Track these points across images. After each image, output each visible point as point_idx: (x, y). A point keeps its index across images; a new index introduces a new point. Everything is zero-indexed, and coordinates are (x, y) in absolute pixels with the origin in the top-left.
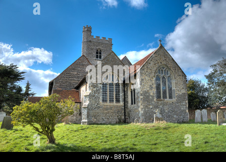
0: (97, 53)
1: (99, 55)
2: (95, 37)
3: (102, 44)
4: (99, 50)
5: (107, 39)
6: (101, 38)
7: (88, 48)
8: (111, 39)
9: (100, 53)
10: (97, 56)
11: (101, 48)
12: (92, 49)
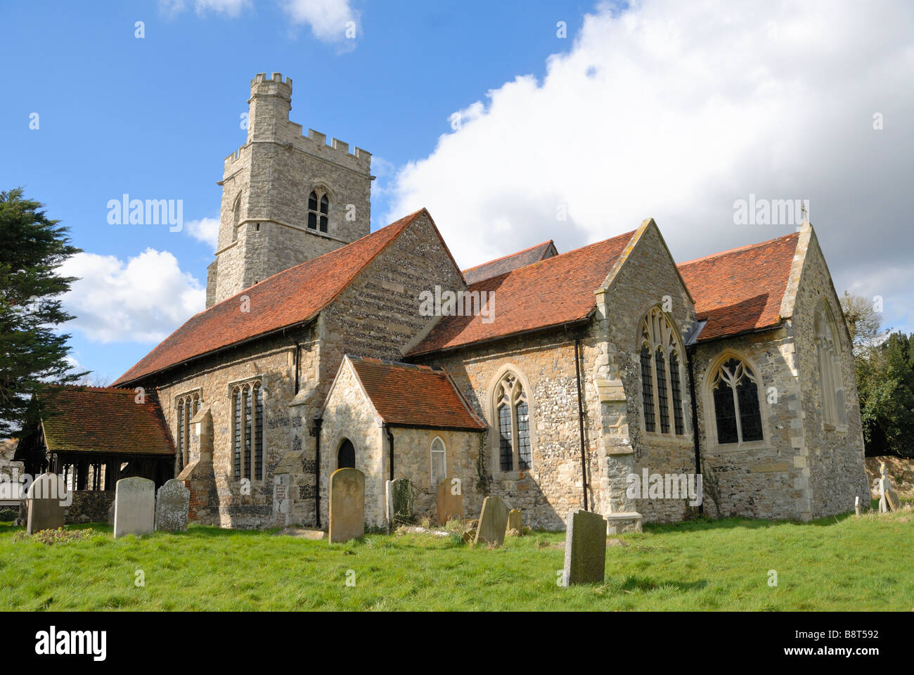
0: (312, 204)
1: (319, 213)
2: (305, 133)
3: (336, 167)
4: (320, 194)
5: (352, 151)
6: (330, 142)
7: (279, 178)
8: (366, 155)
9: (324, 208)
10: (312, 217)
11: (331, 187)
12: (294, 184)
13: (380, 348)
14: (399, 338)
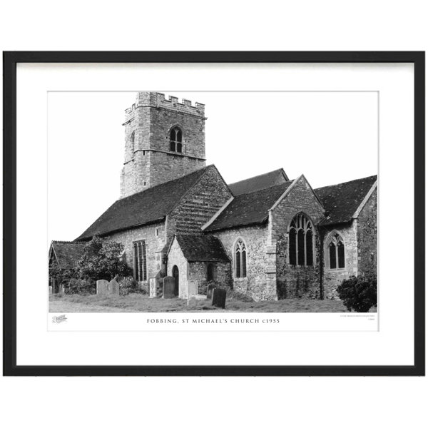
0: (172, 137)
2: (167, 98)
3: (185, 115)
4: (177, 132)
6: (180, 101)
7: (154, 125)
8: (202, 106)
9: (179, 139)
10: (172, 145)
11: (182, 127)
13: (192, 228)
14: (201, 223)
